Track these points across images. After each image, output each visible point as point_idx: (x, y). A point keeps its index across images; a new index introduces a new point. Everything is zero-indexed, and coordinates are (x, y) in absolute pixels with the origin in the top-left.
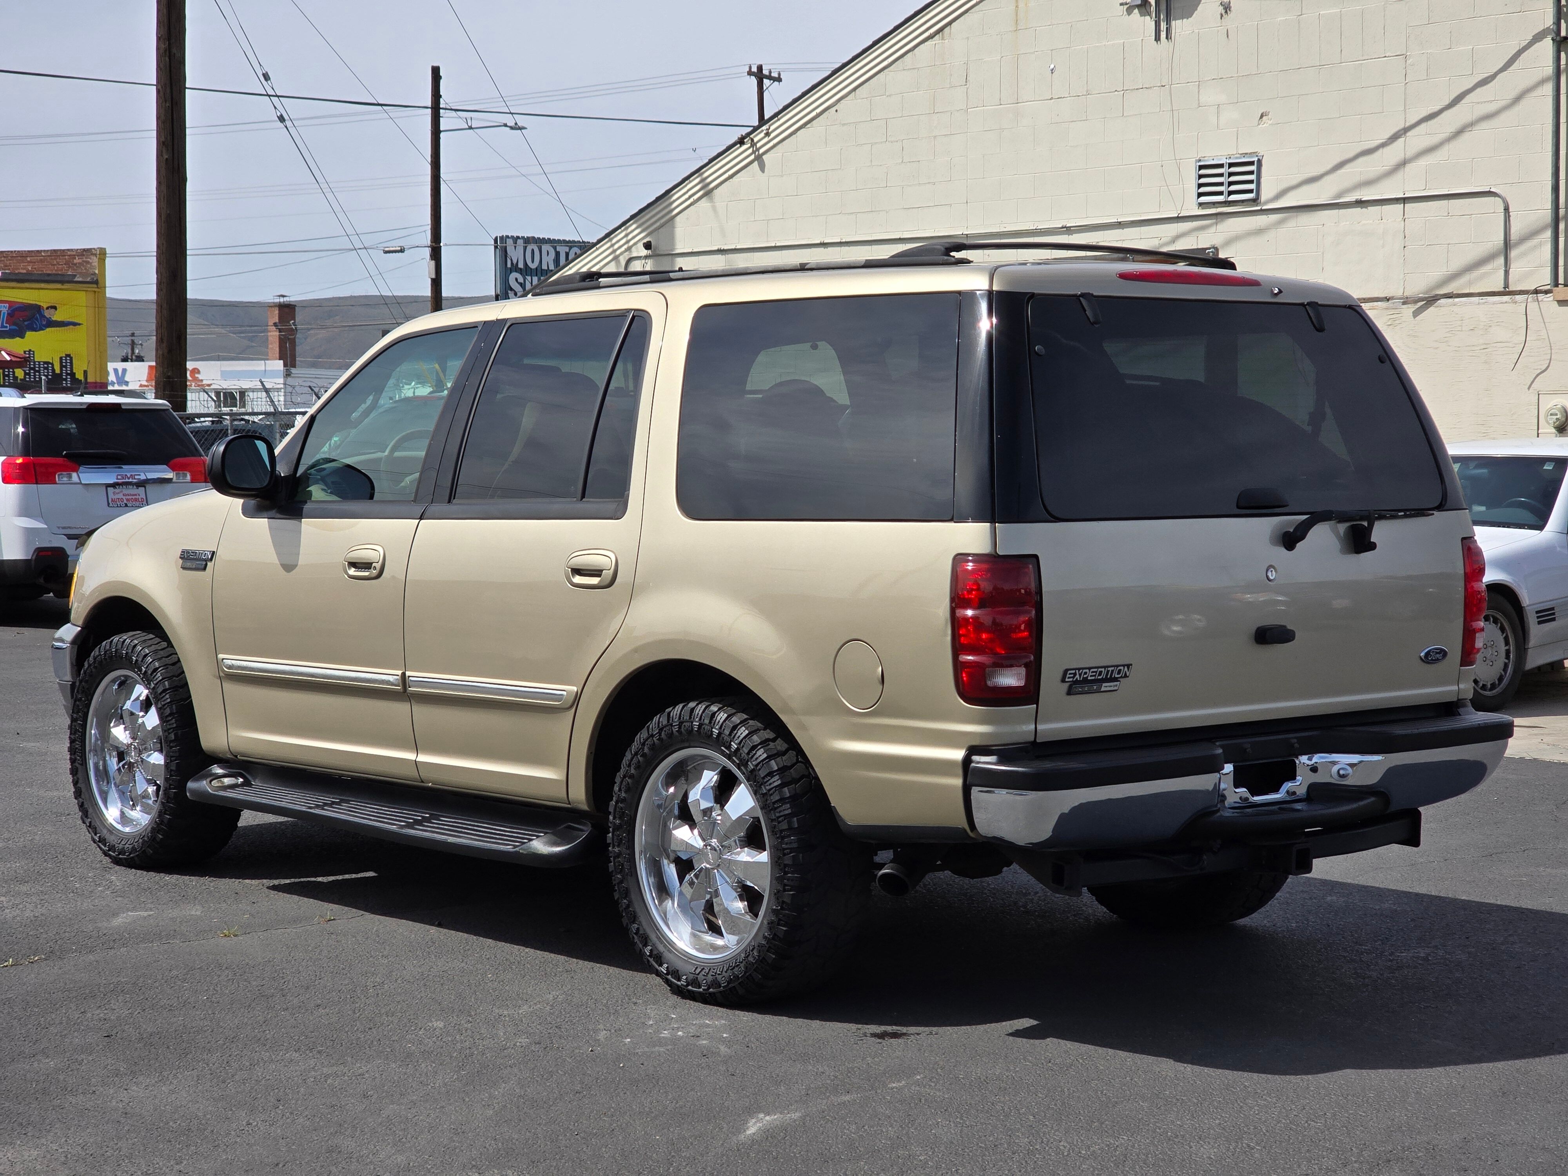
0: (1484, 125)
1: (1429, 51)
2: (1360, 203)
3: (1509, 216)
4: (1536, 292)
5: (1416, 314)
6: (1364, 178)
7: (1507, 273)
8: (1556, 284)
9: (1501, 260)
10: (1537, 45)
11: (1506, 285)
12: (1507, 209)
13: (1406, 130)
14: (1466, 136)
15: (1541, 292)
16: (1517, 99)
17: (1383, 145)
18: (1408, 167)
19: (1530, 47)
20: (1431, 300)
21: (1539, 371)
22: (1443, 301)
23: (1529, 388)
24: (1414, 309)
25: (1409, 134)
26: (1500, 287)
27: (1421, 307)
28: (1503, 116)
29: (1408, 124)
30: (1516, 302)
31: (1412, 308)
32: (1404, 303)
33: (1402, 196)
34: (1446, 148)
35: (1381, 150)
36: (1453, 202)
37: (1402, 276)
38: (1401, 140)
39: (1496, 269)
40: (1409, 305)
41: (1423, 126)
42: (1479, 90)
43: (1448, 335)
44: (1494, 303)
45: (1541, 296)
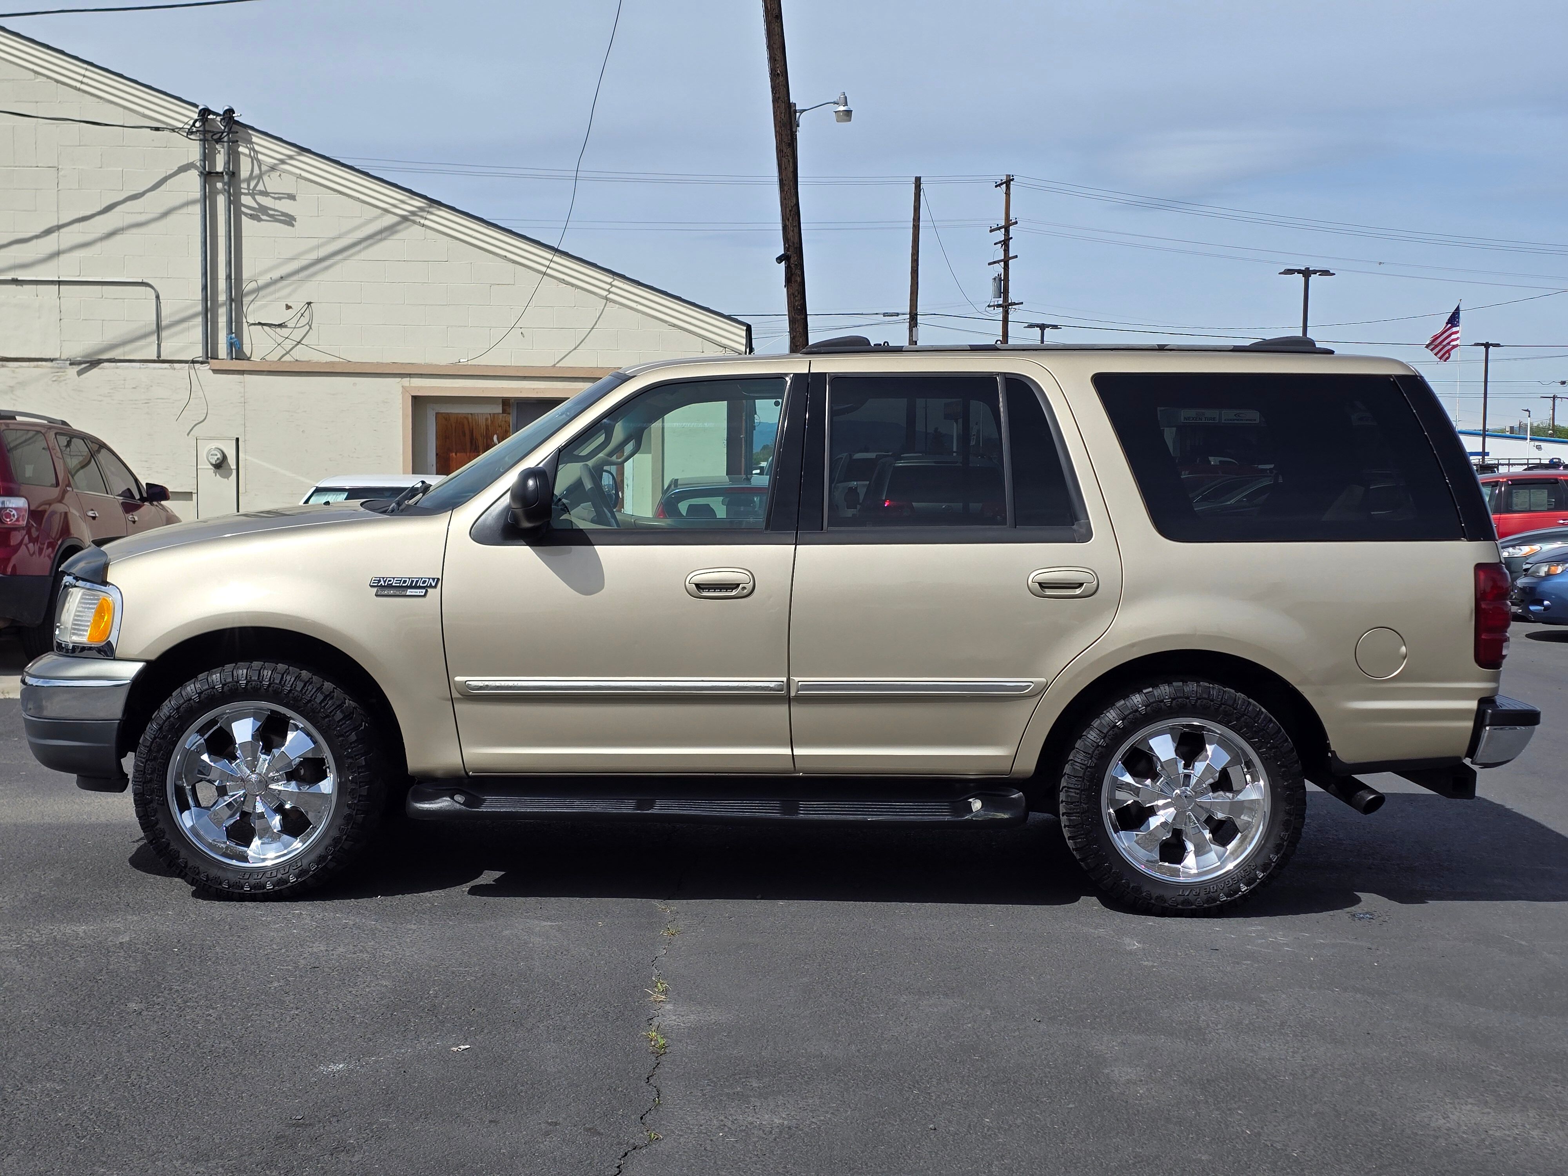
0: (134, 231)
1: (80, 167)
2: (15, 282)
3: (160, 303)
4: (193, 362)
5: (80, 373)
6: (18, 261)
7: (159, 345)
8: (207, 358)
9: (155, 337)
10: (182, 174)
11: (159, 356)
12: (158, 297)
13: (59, 227)
14: (118, 238)
15: (197, 362)
16: (165, 215)
17: (37, 237)
18: (62, 257)
19: (177, 175)
20: (92, 363)
21: (197, 422)
22: (106, 364)
23: (188, 434)
24: (78, 370)
25: (62, 230)
26: (154, 357)
27: (85, 368)
28: (153, 226)
29: (61, 223)
30: (175, 369)
31: (77, 368)
32: (71, 364)
33: (57, 279)
34: (98, 246)
35: (35, 241)
36: (105, 288)
37: (59, 342)
38: (55, 235)
39: (150, 344)
40: (74, 366)
41: (76, 225)
42: (129, 203)
43: (111, 391)
44: (154, 368)
45: (197, 366)
